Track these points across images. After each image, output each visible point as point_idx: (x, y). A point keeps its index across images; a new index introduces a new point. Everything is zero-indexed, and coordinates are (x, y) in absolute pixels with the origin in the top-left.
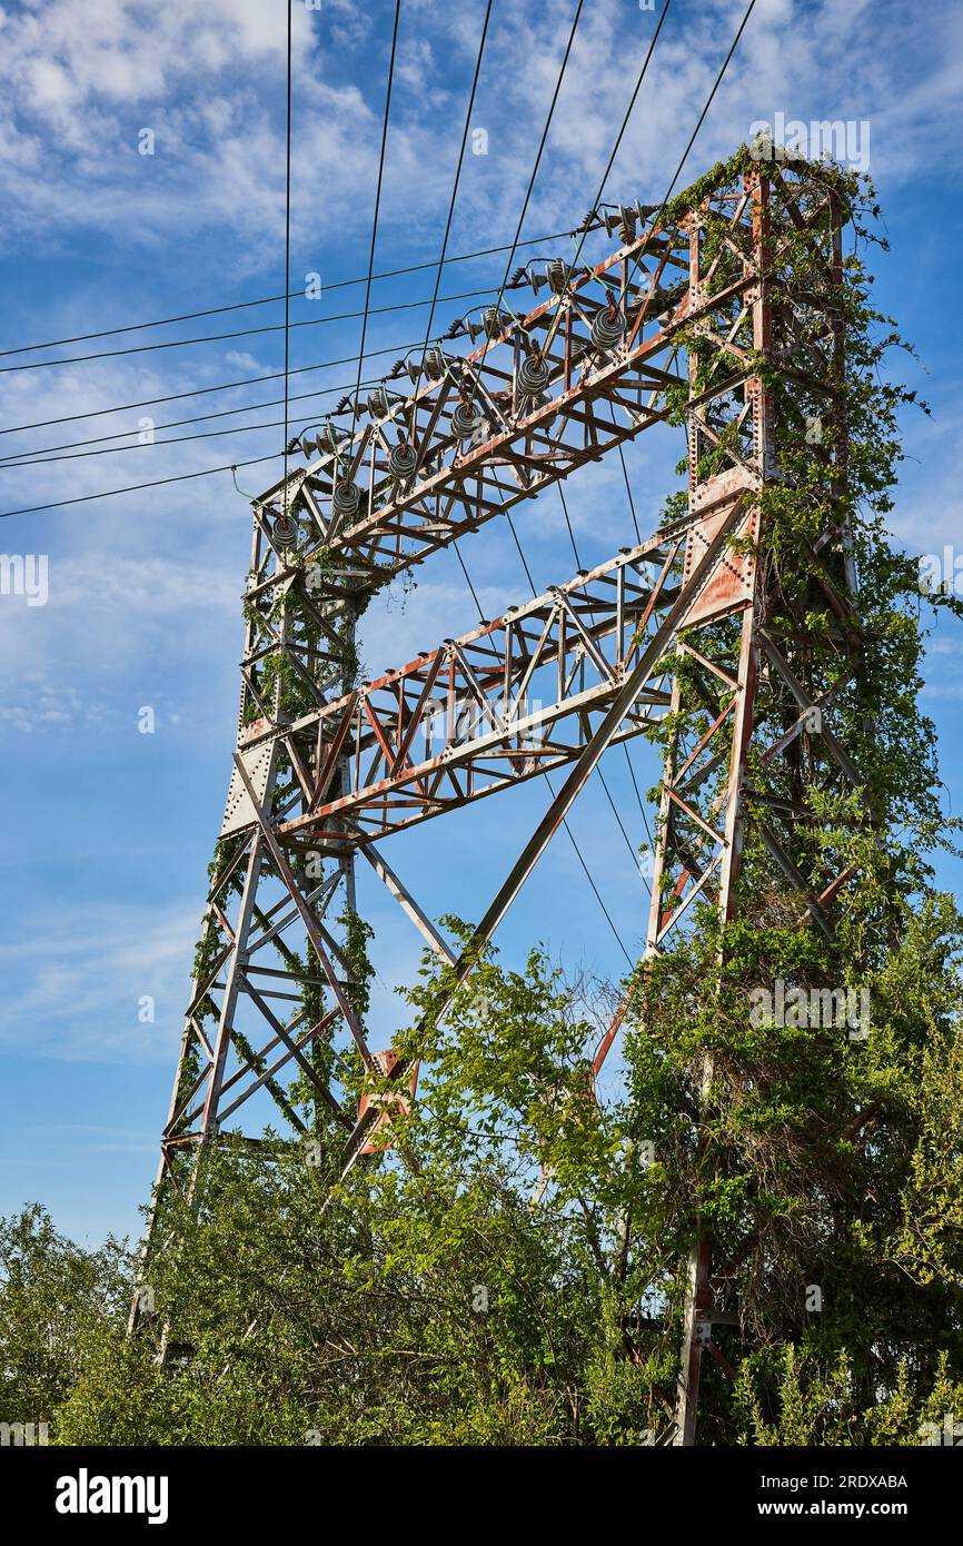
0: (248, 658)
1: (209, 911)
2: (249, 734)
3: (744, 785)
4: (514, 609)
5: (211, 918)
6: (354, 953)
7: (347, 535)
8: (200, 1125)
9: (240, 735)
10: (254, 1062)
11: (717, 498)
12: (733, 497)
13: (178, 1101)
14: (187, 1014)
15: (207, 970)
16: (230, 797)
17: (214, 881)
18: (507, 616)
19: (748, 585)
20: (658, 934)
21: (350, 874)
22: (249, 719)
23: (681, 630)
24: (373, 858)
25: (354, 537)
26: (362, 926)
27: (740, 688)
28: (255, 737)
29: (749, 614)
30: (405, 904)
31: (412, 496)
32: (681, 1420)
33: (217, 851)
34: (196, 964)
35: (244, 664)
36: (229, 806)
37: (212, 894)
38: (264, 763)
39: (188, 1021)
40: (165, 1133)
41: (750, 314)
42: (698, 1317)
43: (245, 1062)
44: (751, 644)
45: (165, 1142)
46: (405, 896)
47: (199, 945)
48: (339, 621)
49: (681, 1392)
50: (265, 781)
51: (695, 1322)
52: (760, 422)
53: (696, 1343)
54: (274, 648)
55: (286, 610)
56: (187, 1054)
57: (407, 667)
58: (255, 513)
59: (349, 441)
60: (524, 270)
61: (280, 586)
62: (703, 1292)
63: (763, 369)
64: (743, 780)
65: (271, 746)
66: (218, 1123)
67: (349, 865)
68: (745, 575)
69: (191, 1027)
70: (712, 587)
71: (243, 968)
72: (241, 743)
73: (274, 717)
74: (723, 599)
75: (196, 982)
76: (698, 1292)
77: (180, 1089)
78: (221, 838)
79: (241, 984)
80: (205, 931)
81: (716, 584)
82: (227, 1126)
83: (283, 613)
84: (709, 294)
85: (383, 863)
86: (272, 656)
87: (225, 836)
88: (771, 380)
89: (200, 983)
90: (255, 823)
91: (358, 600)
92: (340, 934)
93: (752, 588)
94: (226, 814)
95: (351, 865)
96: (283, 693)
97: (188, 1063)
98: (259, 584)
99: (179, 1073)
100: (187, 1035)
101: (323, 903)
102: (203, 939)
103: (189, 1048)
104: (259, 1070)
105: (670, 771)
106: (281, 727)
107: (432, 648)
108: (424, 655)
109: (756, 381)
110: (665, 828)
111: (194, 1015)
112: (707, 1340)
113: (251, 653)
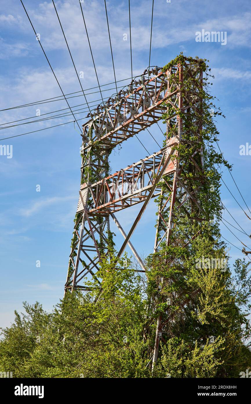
0: (82, 166)
1: (74, 231)
2: (83, 186)
3: (173, 214)
4: (134, 164)
5: (75, 233)
6: (110, 240)
7: (102, 138)
8: (72, 284)
9: (81, 186)
10: (87, 267)
11: (171, 144)
12: (174, 144)
13: (68, 278)
14: (70, 256)
15: (74, 246)
16: (79, 202)
17: (76, 223)
18: (133, 165)
19: (175, 166)
20: (156, 246)
21: (108, 221)
22: (83, 183)
23: (163, 175)
24: (113, 217)
25: (104, 139)
26: (112, 234)
27: (173, 191)
28: (84, 187)
29: (175, 173)
30: (120, 229)
31: (115, 131)
32: (154, 353)
33: (76, 216)
34: (72, 244)
35: (81, 168)
36: (79, 204)
37: (75, 227)
38: (86, 194)
39: (70, 258)
40: (65, 285)
41: (178, 99)
42: (158, 332)
43: (85, 267)
44: (175, 181)
45: (65, 288)
46: (120, 227)
47: (72, 240)
48: (104, 157)
49: (155, 348)
50: (86, 199)
51: (158, 333)
52: (179, 126)
53: (158, 337)
54: (87, 165)
55: (90, 155)
56: (70, 266)
57: (114, 174)
58: (83, 129)
59: (102, 113)
60: (134, 80)
61: (88, 149)
62: (160, 327)
63: (180, 113)
64: (172, 213)
65: (87, 190)
66: (76, 283)
67: (108, 219)
68: (175, 164)
69: (71, 260)
70: (169, 165)
71: (82, 246)
72: (81, 188)
73: (88, 183)
74: (171, 169)
75: (72, 249)
76: (159, 326)
77: (68, 275)
78: (77, 213)
79: (81, 249)
80: (74, 236)
81: (170, 165)
82: (78, 284)
83: (89, 156)
84: (171, 92)
85: (115, 218)
86: (87, 167)
87: (78, 212)
88: (182, 116)
89: (73, 249)
90: (84, 210)
91: (109, 151)
92: (107, 235)
93: (176, 167)
94: (78, 206)
95: (108, 218)
96: (90, 177)
97: (70, 269)
98: (84, 148)
99: (68, 271)
100: (70, 262)
101: (103, 227)
102: (73, 238)
103: (70, 265)
104: (88, 269)
105: (160, 209)
106: (89, 186)
107: (119, 171)
108: (117, 172)
109: (179, 116)
110: (158, 222)
111: (71, 257)
112: (161, 336)
113: (83, 165)
